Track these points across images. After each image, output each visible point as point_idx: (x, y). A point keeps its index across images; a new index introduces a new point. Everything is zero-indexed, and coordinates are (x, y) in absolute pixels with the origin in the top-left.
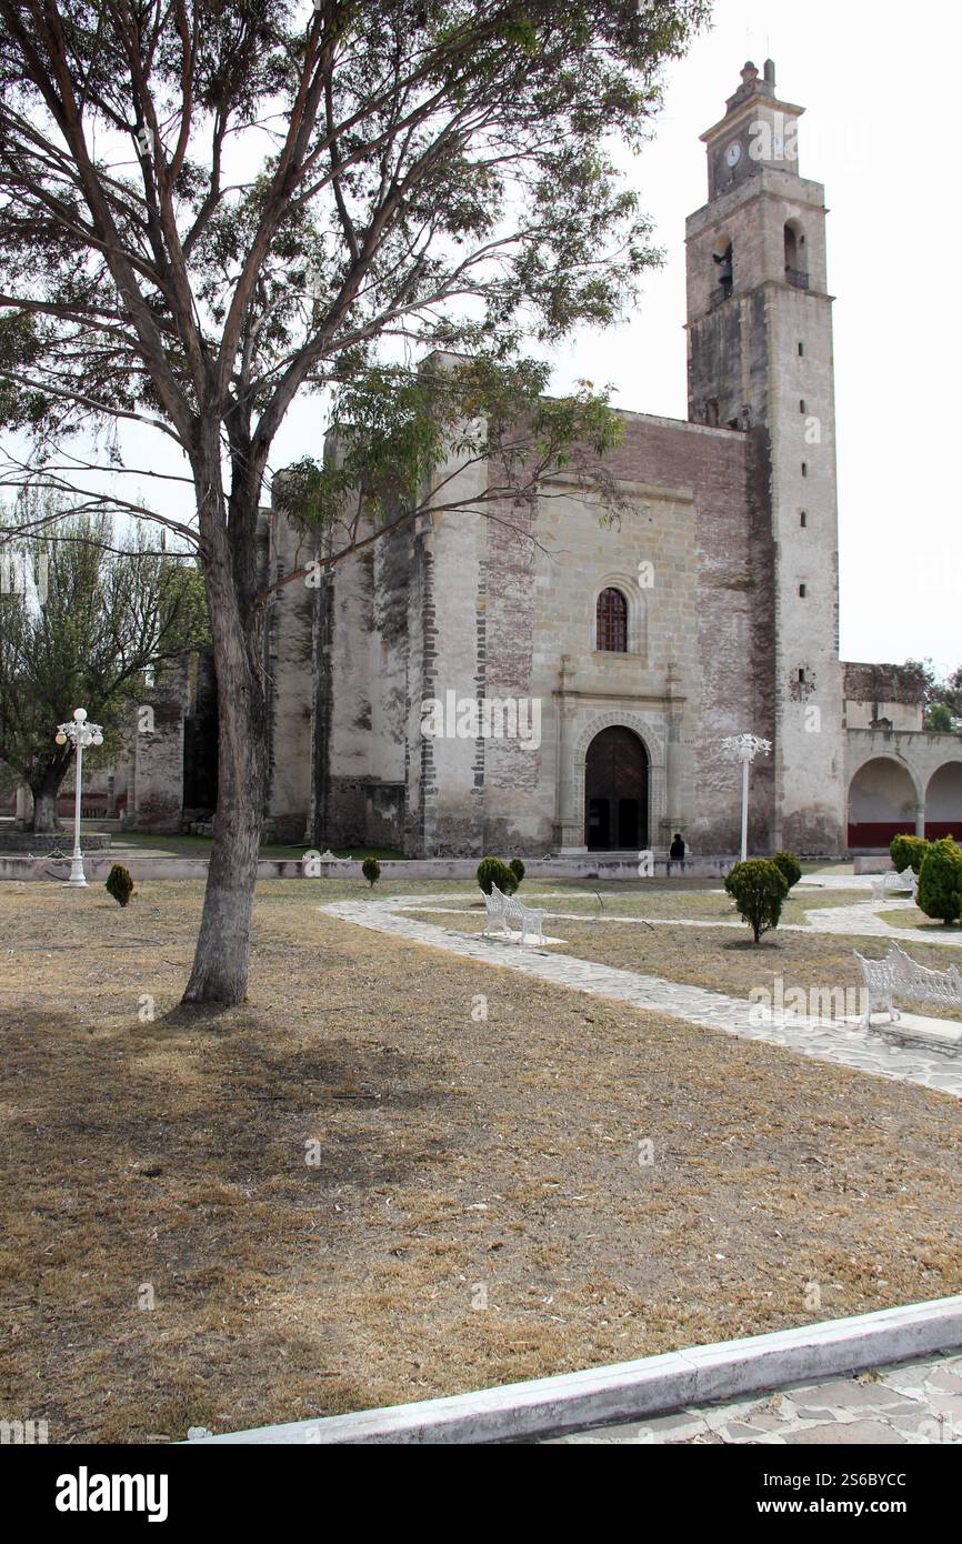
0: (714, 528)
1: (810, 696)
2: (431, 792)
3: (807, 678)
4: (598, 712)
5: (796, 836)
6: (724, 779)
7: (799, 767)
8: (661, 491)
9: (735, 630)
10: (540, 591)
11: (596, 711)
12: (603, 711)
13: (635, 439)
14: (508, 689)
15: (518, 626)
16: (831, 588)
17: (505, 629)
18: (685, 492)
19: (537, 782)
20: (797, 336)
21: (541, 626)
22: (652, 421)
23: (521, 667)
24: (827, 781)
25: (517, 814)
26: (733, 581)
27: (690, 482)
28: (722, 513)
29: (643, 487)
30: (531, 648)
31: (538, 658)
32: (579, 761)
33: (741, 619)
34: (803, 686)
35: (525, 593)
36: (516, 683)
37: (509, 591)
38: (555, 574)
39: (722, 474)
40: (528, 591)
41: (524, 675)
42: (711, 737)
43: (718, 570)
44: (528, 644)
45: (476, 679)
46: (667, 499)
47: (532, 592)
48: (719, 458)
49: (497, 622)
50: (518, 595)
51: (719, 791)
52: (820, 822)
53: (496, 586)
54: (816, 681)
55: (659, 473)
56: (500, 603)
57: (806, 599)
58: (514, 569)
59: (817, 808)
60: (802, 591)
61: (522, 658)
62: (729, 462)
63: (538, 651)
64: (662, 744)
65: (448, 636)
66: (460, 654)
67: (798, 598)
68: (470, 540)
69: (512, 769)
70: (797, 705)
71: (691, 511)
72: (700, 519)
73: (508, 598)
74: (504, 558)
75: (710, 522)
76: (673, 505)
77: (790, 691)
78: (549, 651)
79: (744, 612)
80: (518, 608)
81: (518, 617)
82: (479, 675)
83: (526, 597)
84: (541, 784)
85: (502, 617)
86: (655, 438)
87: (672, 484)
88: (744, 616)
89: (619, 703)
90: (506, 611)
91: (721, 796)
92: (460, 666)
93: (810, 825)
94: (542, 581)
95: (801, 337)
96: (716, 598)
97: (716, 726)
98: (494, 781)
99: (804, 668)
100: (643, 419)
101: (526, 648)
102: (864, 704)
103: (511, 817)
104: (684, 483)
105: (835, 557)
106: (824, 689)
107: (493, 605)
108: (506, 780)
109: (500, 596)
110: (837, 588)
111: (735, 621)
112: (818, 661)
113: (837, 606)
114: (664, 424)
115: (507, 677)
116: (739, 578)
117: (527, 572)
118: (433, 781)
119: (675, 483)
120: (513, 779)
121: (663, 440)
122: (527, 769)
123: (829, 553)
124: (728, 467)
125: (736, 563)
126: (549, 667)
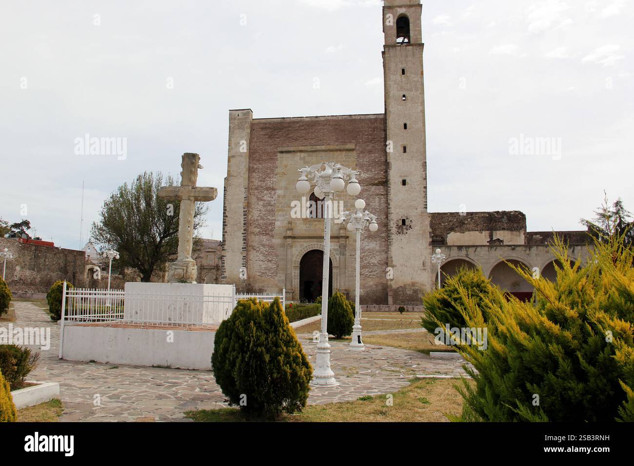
0: (365, 160)
1: (409, 232)
2: (224, 278)
3: (407, 223)
4: (305, 245)
5: (401, 298)
6: (371, 272)
7: (402, 265)
8: (338, 147)
9: (377, 204)
10: (279, 197)
11: (305, 244)
12: (308, 244)
13: (326, 127)
14: (264, 237)
15: (269, 211)
16: (422, 179)
17: (264, 213)
18: (352, 146)
19: (277, 274)
20: (401, 66)
21: (279, 211)
22: (334, 118)
23: (270, 227)
24: (419, 272)
25: (268, 287)
26: (376, 182)
27: (354, 141)
28: (370, 152)
29: (328, 147)
30: (275, 220)
31: (278, 224)
32: (297, 265)
33: (380, 199)
34: (404, 227)
35: (272, 198)
36: (268, 234)
37: (265, 198)
38: (286, 188)
39: (371, 135)
40: (274, 197)
41: (272, 231)
42: (364, 253)
43: (368, 178)
44: (273, 218)
45: (243, 234)
46: (340, 150)
47: (275, 197)
48: (370, 128)
49: (260, 211)
50: (269, 199)
51: (368, 277)
52: (415, 291)
53: (259, 196)
54: (412, 224)
55: (338, 139)
56: (261, 203)
57: (406, 186)
58: (268, 189)
59: (413, 284)
60: (404, 183)
61: (271, 224)
62: (374, 129)
63: (278, 221)
64: (338, 257)
65: (231, 218)
66: (236, 224)
67: (401, 186)
68: (241, 180)
69: (266, 269)
70: (401, 236)
71: (354, 154)
72: (359, 157)
73: (264, 201)
74: (263, 185)
75: (364, 157)
76: (344, 152)
77: (396, 230)
78: (282, 220)
79: (382, 195)
80: (269, 204)
81: (269, 208)
82: (244, 232)
83: (273, 199)
84: (278, 275)
85: (262, 209)
86: (336, 125)
87: (344, 143)
88: (382, 197)
89: (315, 240)
90: (264, 206)
91: (370, 280)
92: (236, 229)
93: (409, 292)
94: (280, 192)
95: (403, 66)
96: (367, 190)
97: (367, 248)
98: (258, 274)
99: (405, 218)
100: (330, 118)
101: (272, 220)
102: (484, 232)
103: (265, 288)
104: (350, 142)
105: (424, 165)
106: (417, 228)
107: (258, 204)
108: (263, 273)
109: (261, 200)
110: (425, 179)
111: (377, 200)
112: (413, 215)
113: (425, 188)
114: (340, 118)
115: (264, 232)
116: (380, 180)
117: (273, 189)
118: (225, 273)
119: (345, 142)
120: (266, 273)
121: (340, 125)
122: (273, 268)
123: (420, 163)
124: (374, 131)
125: (378, 173)
126: (282, 227)
